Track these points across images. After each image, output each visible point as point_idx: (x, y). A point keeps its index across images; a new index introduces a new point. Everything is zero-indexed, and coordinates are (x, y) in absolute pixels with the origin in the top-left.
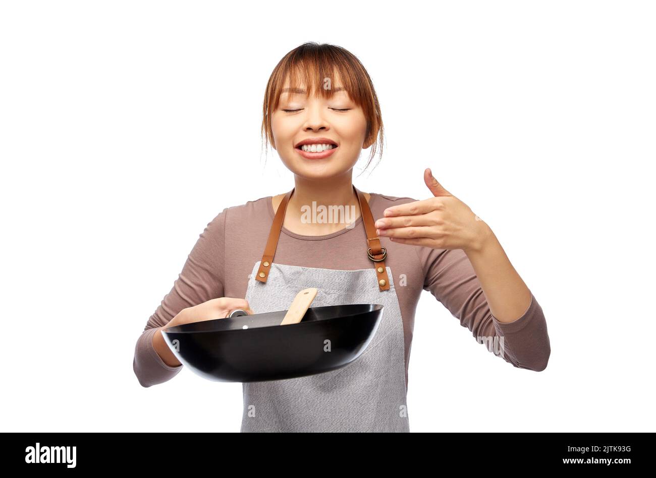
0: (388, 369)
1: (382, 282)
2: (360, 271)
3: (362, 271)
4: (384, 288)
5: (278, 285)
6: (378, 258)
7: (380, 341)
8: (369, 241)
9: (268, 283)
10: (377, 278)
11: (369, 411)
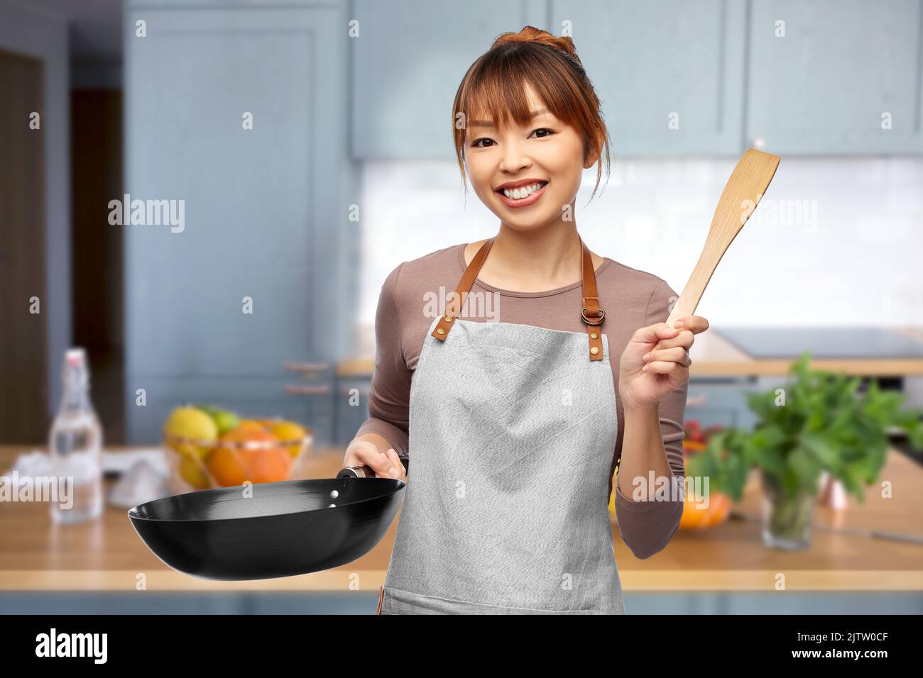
0: (591, 458)
1: (595, 350)
2: (567, 334)
3: (570, 334)
4: (595, 358)
5: (459, 345)
6: (593, 321)
7: (582, 420)
8: (586, 299)
9: (446, 342)
10: (588, 344)
11: (560, 507)
